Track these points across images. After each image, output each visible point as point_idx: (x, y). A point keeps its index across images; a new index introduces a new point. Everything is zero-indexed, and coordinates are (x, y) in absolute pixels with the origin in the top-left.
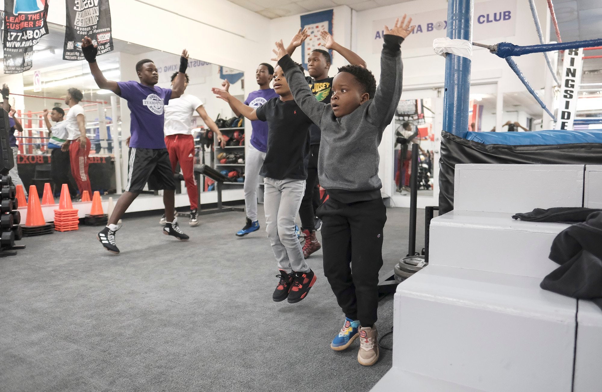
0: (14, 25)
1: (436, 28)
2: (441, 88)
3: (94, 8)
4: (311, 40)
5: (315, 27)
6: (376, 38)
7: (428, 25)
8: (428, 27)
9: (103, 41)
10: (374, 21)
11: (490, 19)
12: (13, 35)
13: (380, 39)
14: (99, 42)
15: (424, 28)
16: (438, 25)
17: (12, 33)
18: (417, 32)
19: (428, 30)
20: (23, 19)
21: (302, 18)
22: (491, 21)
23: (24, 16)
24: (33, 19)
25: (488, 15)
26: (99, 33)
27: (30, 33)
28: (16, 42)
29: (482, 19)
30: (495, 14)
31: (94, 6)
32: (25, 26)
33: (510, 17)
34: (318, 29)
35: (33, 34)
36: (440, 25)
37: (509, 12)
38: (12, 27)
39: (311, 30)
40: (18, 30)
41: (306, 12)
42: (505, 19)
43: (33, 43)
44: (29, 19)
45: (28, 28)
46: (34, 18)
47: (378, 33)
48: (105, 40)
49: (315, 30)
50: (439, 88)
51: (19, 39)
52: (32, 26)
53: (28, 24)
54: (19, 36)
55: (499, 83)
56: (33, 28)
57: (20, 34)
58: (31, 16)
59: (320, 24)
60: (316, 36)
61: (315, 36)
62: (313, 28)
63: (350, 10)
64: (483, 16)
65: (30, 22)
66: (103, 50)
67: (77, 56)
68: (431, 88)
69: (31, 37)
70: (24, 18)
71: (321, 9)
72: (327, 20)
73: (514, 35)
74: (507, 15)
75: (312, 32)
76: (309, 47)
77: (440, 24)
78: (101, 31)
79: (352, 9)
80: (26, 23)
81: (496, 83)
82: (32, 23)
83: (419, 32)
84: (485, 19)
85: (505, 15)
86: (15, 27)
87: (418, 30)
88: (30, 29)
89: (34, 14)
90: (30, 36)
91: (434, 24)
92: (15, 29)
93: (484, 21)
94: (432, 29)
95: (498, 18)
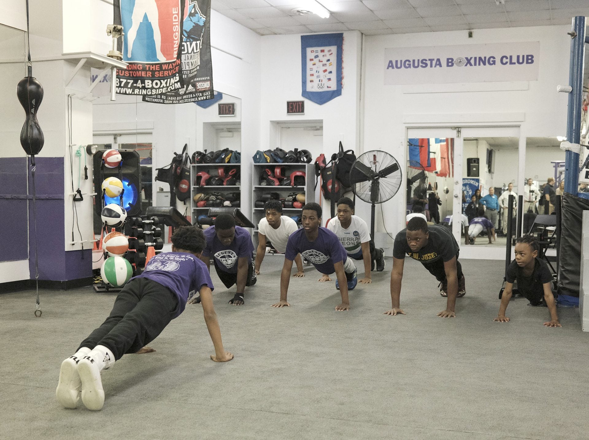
0: (123, 72)
1: (456, 64)
2: (461, 128)
3: (187, 54)
4: (314, 64)
5: (319, 51)
6: (388, 68)
7: (448, 59)
8: (448, 62)
9: (202, 89)
10: (386, 49)
11: (513, 61)
12: (122, 82)
13: (393, 70)
14: (198, 89)
15: (444, 62)
16: (459, 61)
17: (121, 80)
18: (435, 67)
19: (448, 66)
20: (139, 68)
21: (303, 38)
22: (515, 63)
23: (141, 65)
24: (151, 69)
25: (511, 57)
26: (199, 81)
27: (148, 82)
28: (127, 89)
29: (505, 60)
30: (518, 57)
31: (188, 53)
32: (143, 75)
33: (532, 62)
34: (323, 54)
35: (152, 84)
36: (460, 62)
37: (532, 56)
38: (122, 73)
39: (314, 54)
40: (127, 77)
41: (309, 32)
42: (527, 63)
43: (152, 92)
44: (147, 69)
45: (147, 77)
46: (153, 69)
47: (391, 62)
48: (203, 88)
49: (320, 54)
50: (459, 128)
51: (129, 86)
52: (151, 76)
53: (146, 73)
54: (129, 83)
55: (521, 127)
56: (151, 78)
57: (131, 81)
58: (149, 66)
59: (326, 49)
60: (322, 61)
61: (320, 61)
62: (317, 51)
63: (360, 35)
64: (507, 58)
65: (148, 72)
66: (200, 97)
67: (164, 100)
68: (451, 128)
69: (150, 86)
70: (141, 68)
71: (328, 31)
72: (336, 45)
73: (537, 80)
74: (530, 59)
75: (317, 57)
76: (312, 72)
77: (461, 60)
78: (201, 79)
79: (362, 34)
80: (143, 72)
81: (519, 126)
82: (151, 73)
83: (438, 66)
84: (508, 60)
85: (528, 59)
86: (125, 73)
87: (436, 65)
88: (148, 78)
89: (152, 65)
90: (148, 85)
91: (455, 60)
92: (124, 76)
93: (507, 63)
94: (452, 65)
95: (521, 61)
